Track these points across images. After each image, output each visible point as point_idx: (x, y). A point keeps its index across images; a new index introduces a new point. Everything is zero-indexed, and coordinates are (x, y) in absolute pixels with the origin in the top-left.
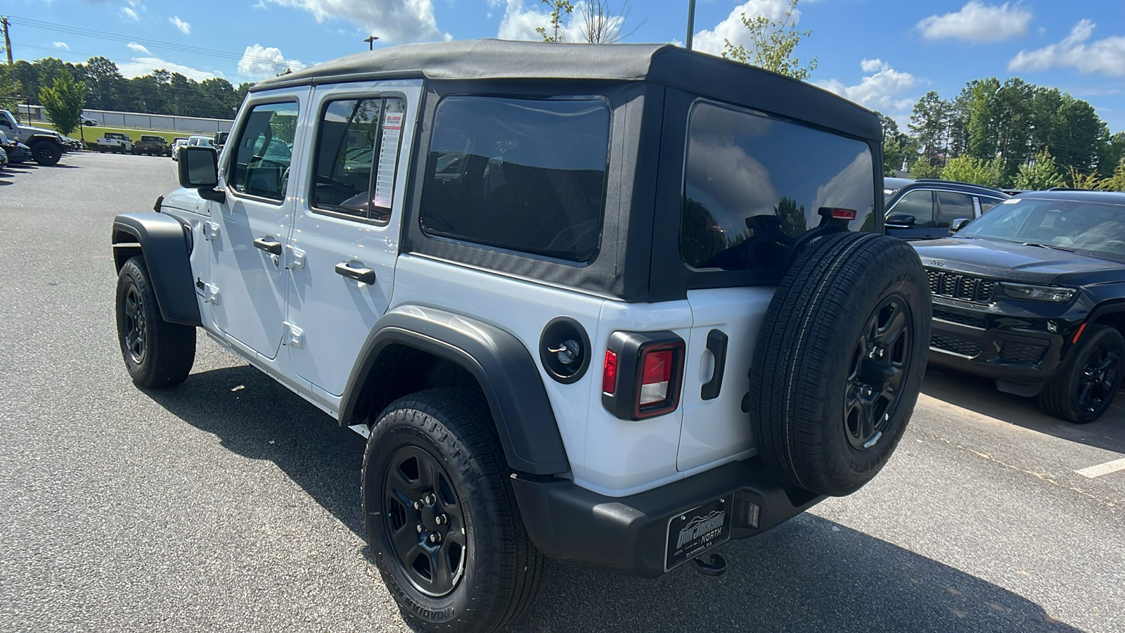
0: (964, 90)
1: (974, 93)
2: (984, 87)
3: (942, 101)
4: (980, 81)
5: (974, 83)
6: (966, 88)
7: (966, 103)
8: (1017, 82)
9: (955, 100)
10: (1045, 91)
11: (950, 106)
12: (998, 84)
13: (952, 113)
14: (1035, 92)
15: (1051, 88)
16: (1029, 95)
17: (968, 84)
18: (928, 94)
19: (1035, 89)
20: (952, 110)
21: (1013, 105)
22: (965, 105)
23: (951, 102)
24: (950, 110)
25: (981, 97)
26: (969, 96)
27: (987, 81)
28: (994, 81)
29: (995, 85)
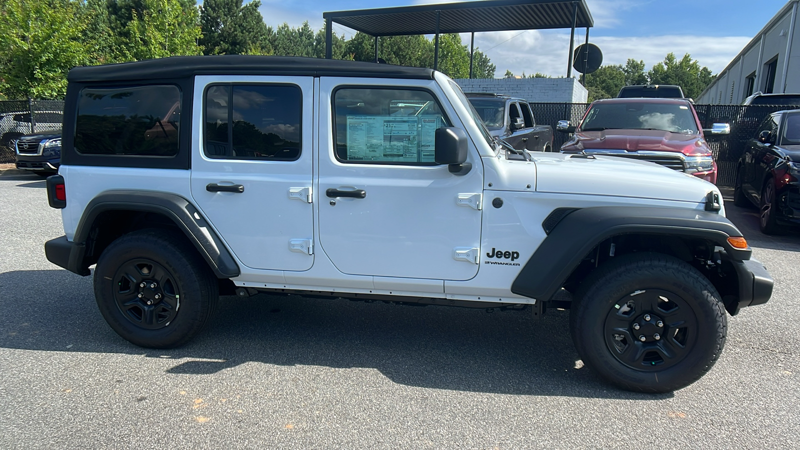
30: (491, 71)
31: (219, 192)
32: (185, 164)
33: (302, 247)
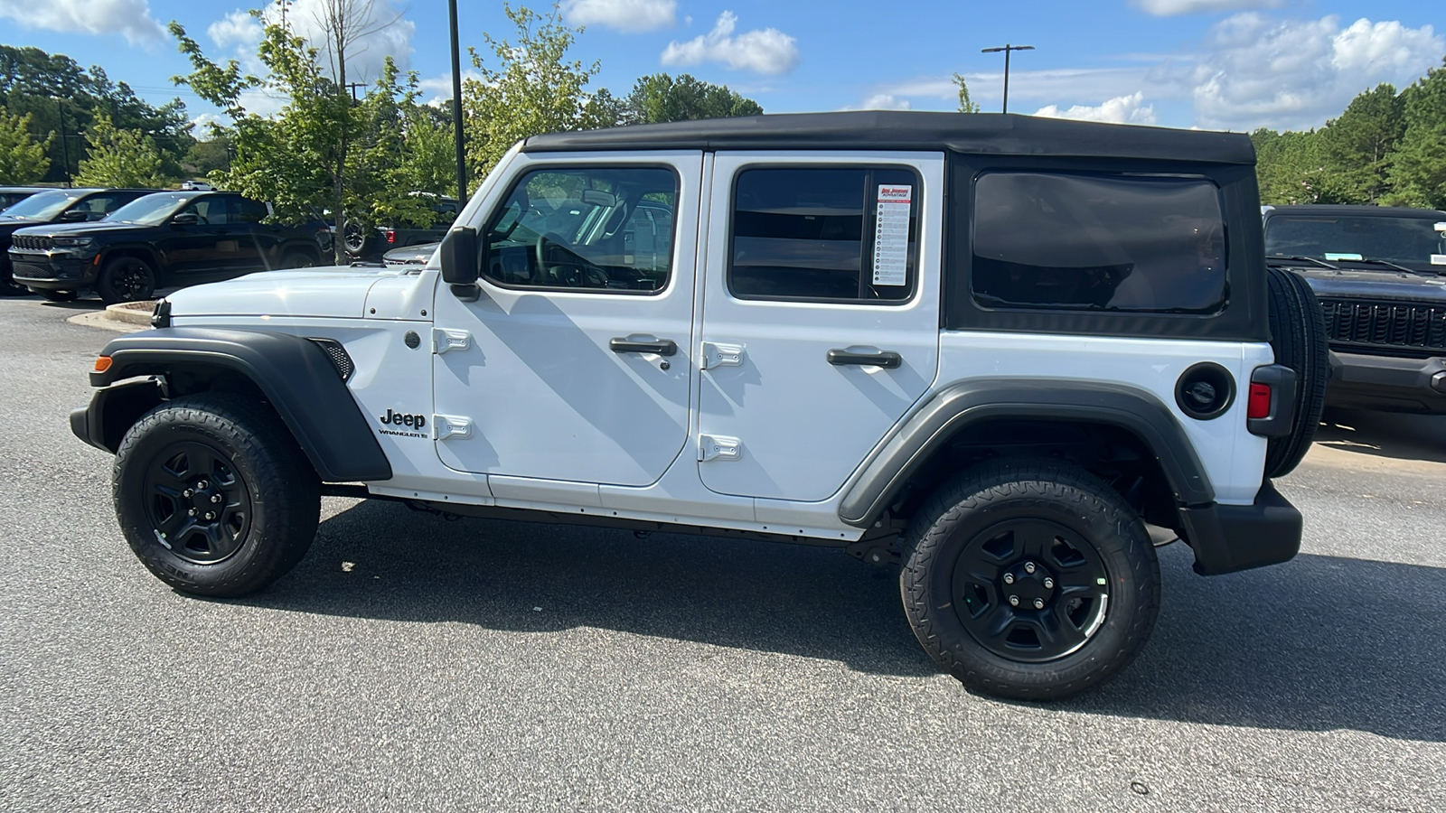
0: (636, 87)
1: (647, 91)
2: (656, 83)
3: (615, 100)
4: (650, 77)
5: (646, 79)
6: (638, 85)
7: (641, 102)
8: (688, 79)
9: (628, 99)
10: (715, 89)
11: (624, 105)
12: (670, 80)
13: (628, 113)
14: (707, 90)
15: (721, 86)
16: (701, 93)
17: (639, 80)
18: (599, 92)
19: (706, 87)
20: (627, 110)
21: (688, 104)
22: (640, 105)
23: (624, 101)
24: (625, 110)
25: (655, 96)
26: (643, 95)
27: (658, 76)
28: (666, 77)
29: (666, 82)
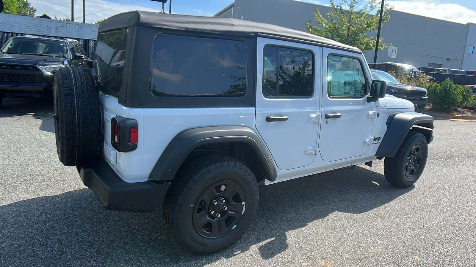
30: (32, 12)
31: (272, 122)
32: (252, 103)
33: (312, 150)
